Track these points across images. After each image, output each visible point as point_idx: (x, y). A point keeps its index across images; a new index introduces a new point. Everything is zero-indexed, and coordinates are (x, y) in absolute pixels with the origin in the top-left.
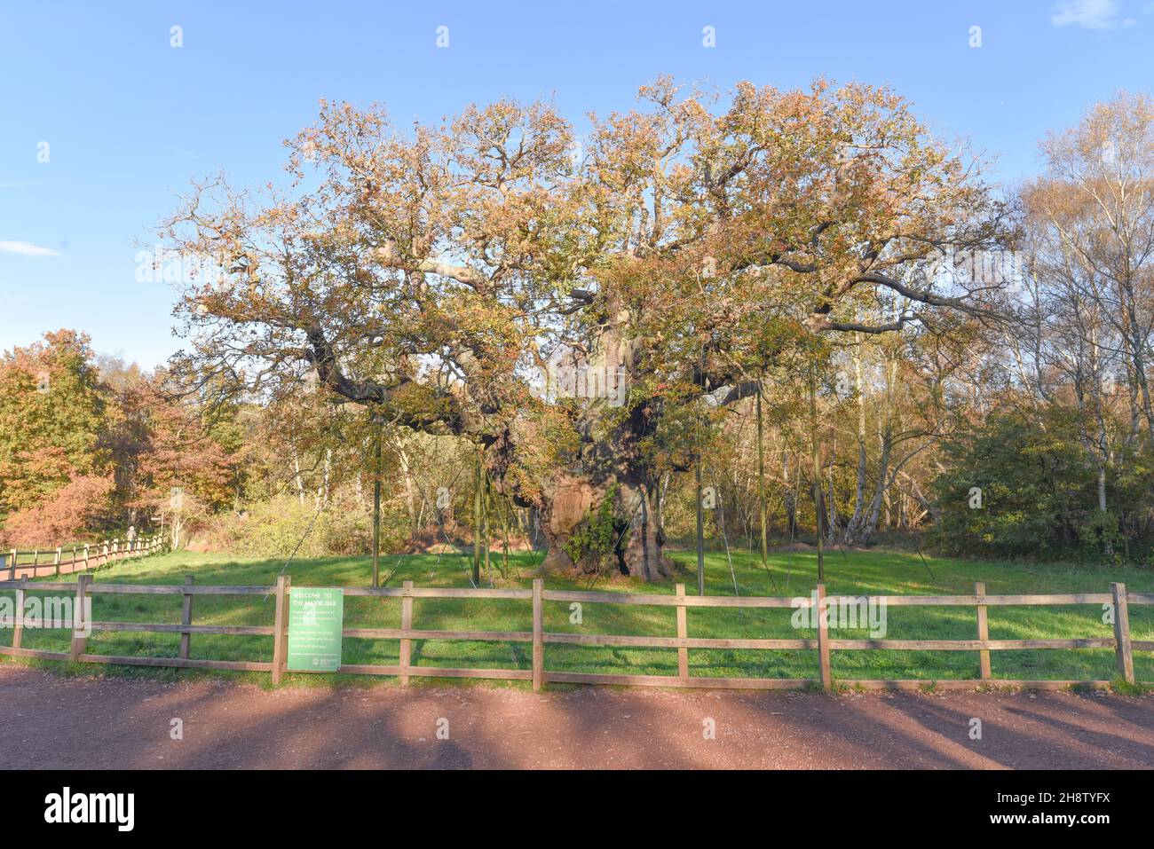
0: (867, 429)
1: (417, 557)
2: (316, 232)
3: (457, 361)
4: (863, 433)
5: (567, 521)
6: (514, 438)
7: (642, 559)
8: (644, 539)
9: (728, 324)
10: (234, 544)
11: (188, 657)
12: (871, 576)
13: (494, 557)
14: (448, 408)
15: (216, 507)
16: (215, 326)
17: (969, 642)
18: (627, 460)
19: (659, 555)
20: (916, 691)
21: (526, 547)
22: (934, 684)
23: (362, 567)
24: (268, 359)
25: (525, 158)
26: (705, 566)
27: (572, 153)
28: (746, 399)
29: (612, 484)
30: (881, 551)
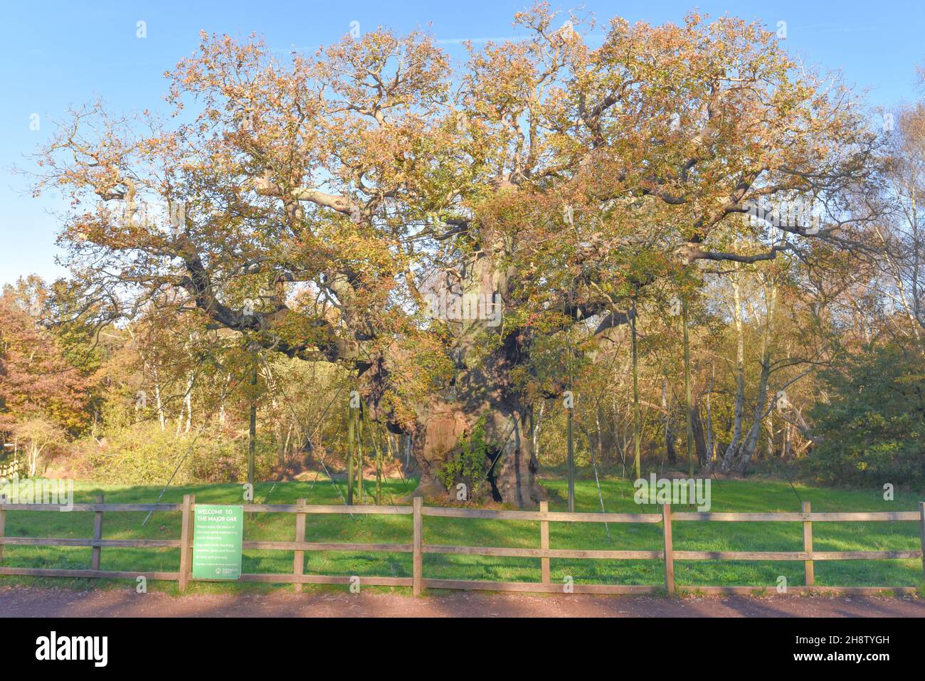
0: (746, 355)
1: (285, 484)
2: (194, 161)
3: (332, 287)
4: (741, 360)
5: (441, 447)
6: (388, 365)
7: (515, 486)
8: (517, 465)
9: (598, 258)
10: (94, 471)
11: (98, 569)
12: (744, 504)
13: (367, 485)
14: (325, 337)
15: (74, 433)
16: (92, 256)
17: (796, 553)
18: (501, 387)
19: (532, 482)
20: (749, 596)
21: (397, 475)
22: (764, 590)
23: (232, 493)
24: (146, 286)
25: (400, 86)
26: (576, 493)
27: (448, 81)
28: (621, 327)
29: (486, 410)
30: (758, 480)
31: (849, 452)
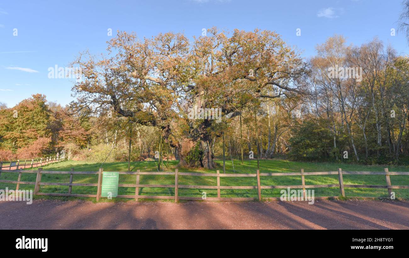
1: (142, 162)
2: (115, 67)
3: (155, 105)
4: (270, 126)
5: (186, 151)
6: (171, 127)
7: (207, 162)
8: (208, 156)
9: (232, 95)
10: (87, 158)
11: (71, 193)
12: (272, 167)
13: (164, 162)
14: (152, 119)
15: (82, 147)
16: (84, 94)
17: (300, 186)
18: (203, 134)
19: (212, 161)
21: (174, 159)
23: (125, 165)
24: (99, 104)
25: (175, 48)
26: (225, 164)
27: (189, 47)
28: (237, 116)
29: (199, 141)
30: (275, 159)
31: (300, 151)
